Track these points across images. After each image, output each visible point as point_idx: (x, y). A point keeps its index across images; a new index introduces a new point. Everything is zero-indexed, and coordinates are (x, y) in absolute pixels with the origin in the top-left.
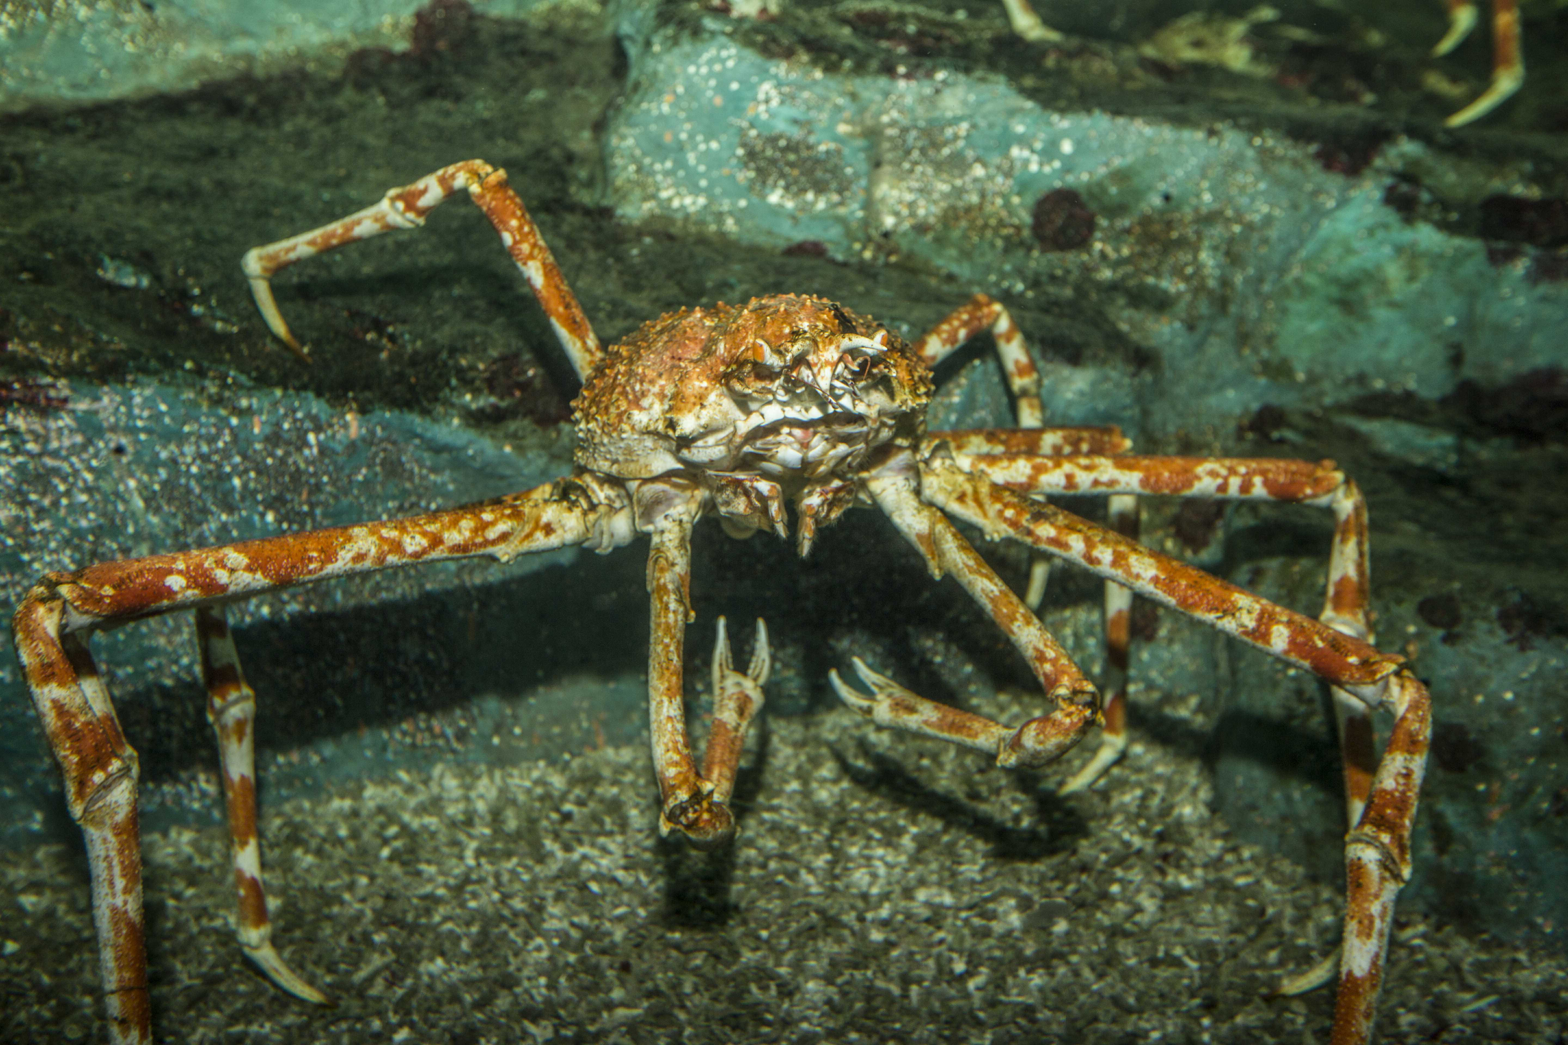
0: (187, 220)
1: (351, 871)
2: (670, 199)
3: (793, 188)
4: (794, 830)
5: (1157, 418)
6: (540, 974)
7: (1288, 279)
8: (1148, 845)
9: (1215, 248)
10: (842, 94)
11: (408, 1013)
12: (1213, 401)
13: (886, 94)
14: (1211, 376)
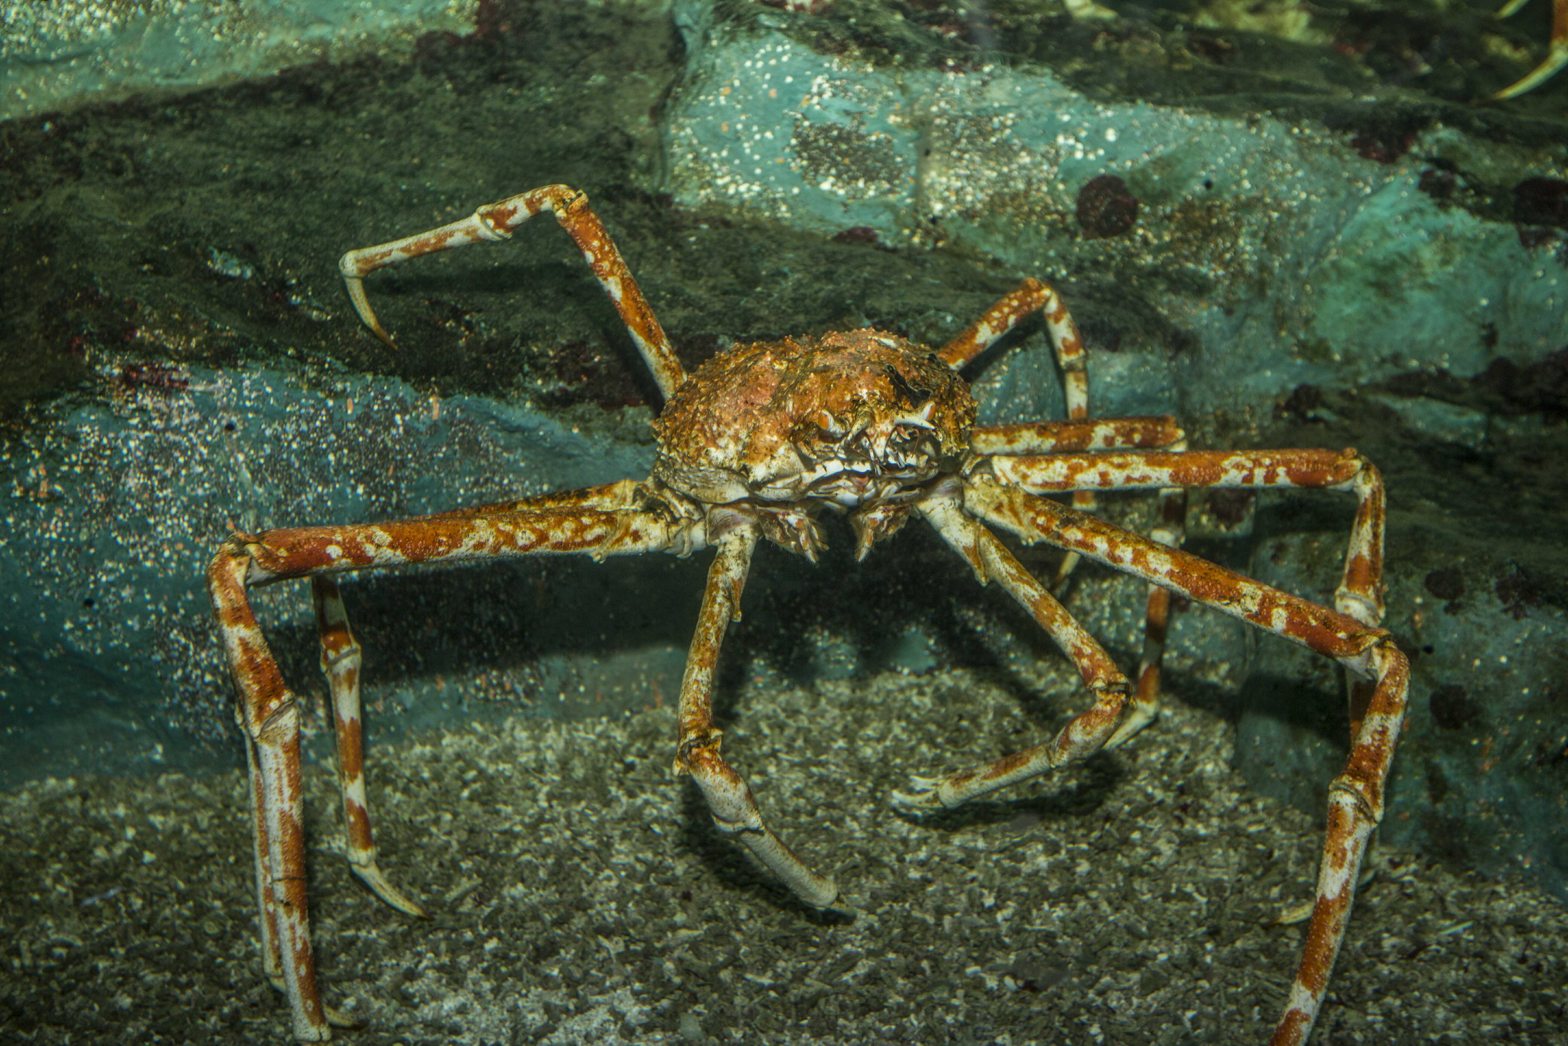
0: (281, 212)
1: (436, 809)
2: (726, 186)
3: (845, 176)
4: (840, 783)
5: (1196, 398)
6: (610, 900)
7: (1326, 263)
8: (1169, 798)
9: (1254, 235)
10: (892, 88)
11: (496, 927)
12: (1250, 381)
13: (935, 86)
14: (1249, 358)
